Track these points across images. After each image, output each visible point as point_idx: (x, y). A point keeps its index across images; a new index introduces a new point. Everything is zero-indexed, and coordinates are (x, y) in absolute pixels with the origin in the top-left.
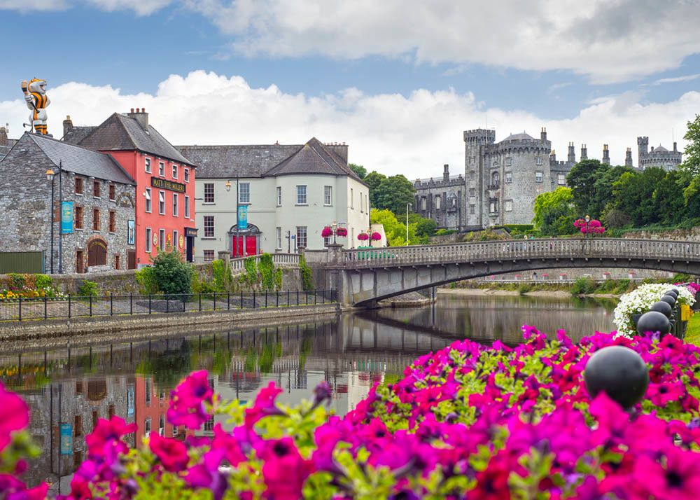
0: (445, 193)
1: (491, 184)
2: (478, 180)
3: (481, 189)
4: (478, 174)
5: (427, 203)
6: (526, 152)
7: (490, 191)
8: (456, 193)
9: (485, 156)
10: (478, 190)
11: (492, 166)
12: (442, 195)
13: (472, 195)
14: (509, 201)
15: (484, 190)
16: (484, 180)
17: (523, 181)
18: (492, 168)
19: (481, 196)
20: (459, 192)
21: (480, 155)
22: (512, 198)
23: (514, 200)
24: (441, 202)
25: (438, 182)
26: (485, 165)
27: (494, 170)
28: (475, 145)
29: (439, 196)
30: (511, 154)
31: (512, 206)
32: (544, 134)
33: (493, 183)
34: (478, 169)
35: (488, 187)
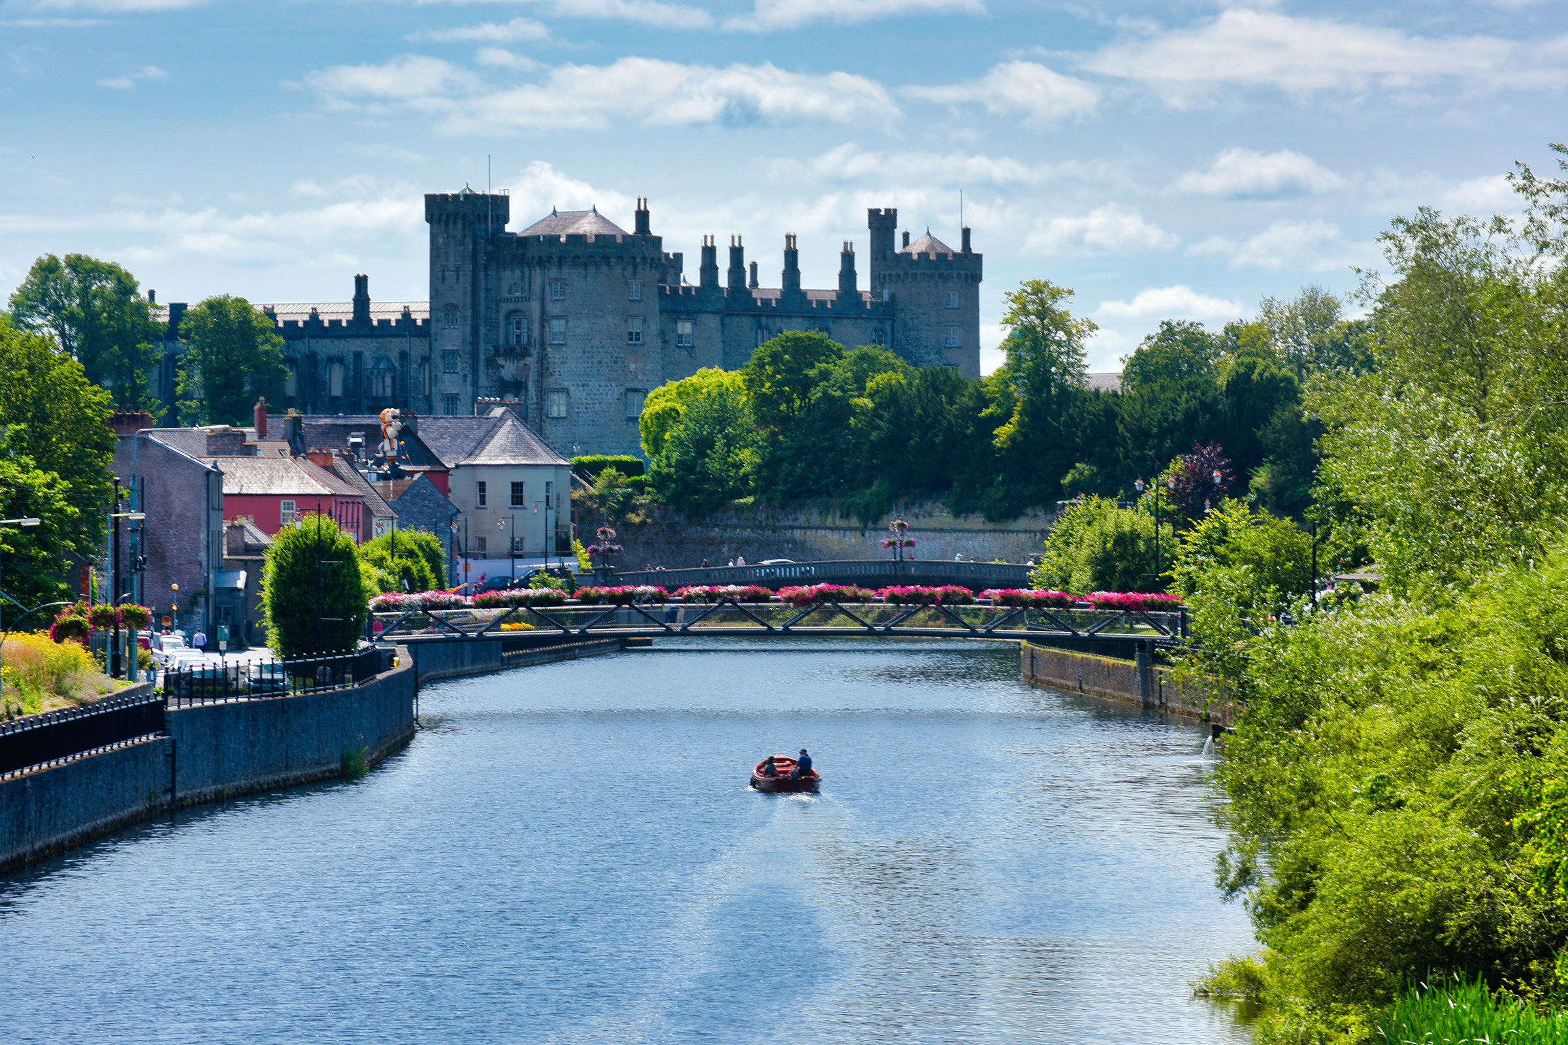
0: (358, 355)
1: (501, 342)
2: (468, 330)
3: (474, 356)
4: (469, 313)
5: (300, 378)
6: (604, 268)
7: (501, 361)
8: (394, 356)
9: (486, 267)
10: (467, 357)
11: (506, 295)
12: (350, 358)
13: (450, 368)
14: (558, 391)
15: (482, 357)
16: (483, 331)
17: (596, 342)
18: (507, 300)
19: (475, 370)
20: (404, 356)
21: (475, 264)
22: (566, 384)
23: (572, 389)
24: (345, 379)
25: (335, 323)
26: (487, 290)
27: (512, 306)
28: (459, 233)
29: (341, 360)
30: (565, 269)
31: (568, 404)
32: (642, 217)
33: (507, 338)
34: (468, 301)
35: (497, 349)
